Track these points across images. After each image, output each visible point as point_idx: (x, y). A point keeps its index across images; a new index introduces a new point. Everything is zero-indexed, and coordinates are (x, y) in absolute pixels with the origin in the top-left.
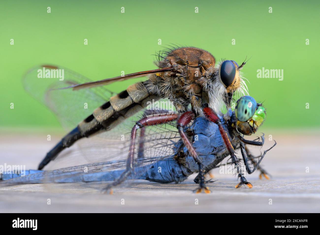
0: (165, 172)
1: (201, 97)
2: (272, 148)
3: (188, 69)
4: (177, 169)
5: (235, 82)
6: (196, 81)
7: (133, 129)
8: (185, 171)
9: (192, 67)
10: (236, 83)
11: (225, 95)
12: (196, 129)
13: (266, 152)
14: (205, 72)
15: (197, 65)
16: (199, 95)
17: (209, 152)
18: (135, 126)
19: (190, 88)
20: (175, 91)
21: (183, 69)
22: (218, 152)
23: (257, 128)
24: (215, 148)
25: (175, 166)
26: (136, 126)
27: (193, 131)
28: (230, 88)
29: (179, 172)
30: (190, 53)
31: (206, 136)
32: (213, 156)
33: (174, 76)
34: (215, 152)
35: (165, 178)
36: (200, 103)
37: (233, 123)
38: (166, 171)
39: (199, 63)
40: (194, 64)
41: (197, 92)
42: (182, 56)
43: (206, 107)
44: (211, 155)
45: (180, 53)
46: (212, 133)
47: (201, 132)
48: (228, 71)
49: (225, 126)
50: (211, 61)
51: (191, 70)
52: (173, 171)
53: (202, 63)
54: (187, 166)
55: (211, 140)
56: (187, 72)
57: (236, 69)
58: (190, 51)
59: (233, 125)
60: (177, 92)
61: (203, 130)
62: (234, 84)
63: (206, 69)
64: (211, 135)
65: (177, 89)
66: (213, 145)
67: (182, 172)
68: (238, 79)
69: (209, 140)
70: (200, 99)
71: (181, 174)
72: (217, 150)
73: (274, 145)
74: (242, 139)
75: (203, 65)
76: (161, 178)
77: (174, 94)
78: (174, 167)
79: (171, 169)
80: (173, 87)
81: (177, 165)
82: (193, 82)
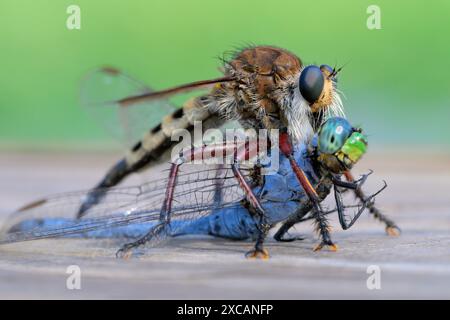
1: (278, 118)
3: (256, 78)
4: (248, 221)
5: (322, 97)
6: (268, 95)
9: (262, 75)
10: (325, 98)
14: (280, 83)
17: (287, 197)
19: (261, 106)
21: (249, 79)
22: (301, 197)
24: (295, 192)
28: (316, 106)
29: (251, 225)
30: (262, 55)
31: (280, 176)
32: (294, 203)
34: (296, 197)
35: (233, 234)
36: (277, 126)
39: (272, 70)
40: (265, 71)
41: (272, 111)
42: (251, 59)
44: (291, 202)
51: (260, 80)
52: (243, 223)
53: (277, 69)
58: (263, 52)
59: (319, 158)
62: (322, 100)
63: (281, 78)
64: (287, 174)
65: (244, 106)
69: (284, 181)
70: (278, 121)
71: (254, 228)
72: (298, 195)
73: (383, 187)
78: (244, 218)
79: (240, 220)
80: (239, 104)
81: (248, 215)
82: (265, 97)
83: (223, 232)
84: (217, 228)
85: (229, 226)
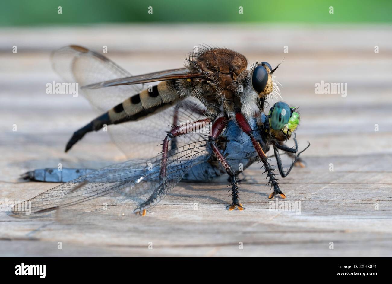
0: (199, 174)
1: (233, 101)
2: (305, 149)
3: (219, 76)
4: (210, 171)
5: (268, 87)
6: (227, 87)
7: (165, 141)
8: (218, 172)
9: (223, 73)
10: (269, 89)
11: (258, 100)
12: (229, 136)
13: (300, 154)
14: (235, 78)
15: (228, 72)
16: (231, 99)
17: (242, 157)
18: (166, 137)
19: (221, 94)
20: (207, 96)
21: (214, 76)
22: (252, 156)
23: (291, 135)
24: (248, 154)
25: (208, 167)
26: (168, 137)
27: (226, 137)
28: (262, 93)
29: (212, 173)
30: (221, 58)
31: (239, 144)
32: (246, 160)
33: (205, 83)
34: (248, 156)
35: (198, 179)
36: (233, 107)
37: (266, 129)
38: (199, 172)
39: (230, 70)
40: (225, 70)
41: (229, 97)
42: (213, 62)
43: (238, 111)
44: (245, 159)
45: (210, 58)
46: (245, 140)
47: (233, 139)
48: (260, 78)
49: (258, 132)
50: (243, 66)
51: (222, 77)
52: (206, 172)
53: (233, 69)
54: (220, 168)
55: (244, 147)
56: (218, 80)
57: (268, 74)
58: (221, 56)
59: (266, 131)
60: (209, 97)
61: (236, 137)
62: (267, 90)
63: (237, 74)
64: (244, 142)
65: (208, 94)
66: (246, 151)
67: (216, 173)
68: (271, 84)
69: (242, 147)
70: (233, 103)
71: (214, 175)
72: (250, 155)
73: (307, 146)
74: (276, 145)
75: (234, 71)
76: (194, 179)
77: (206, 98)
78: (207, 169)
79: (204, 170)
80: (204, 92)
81: (210, 166)
82: (225, 89)
83: (191, 177)
84: (187, 175)
85: (196, 174)
